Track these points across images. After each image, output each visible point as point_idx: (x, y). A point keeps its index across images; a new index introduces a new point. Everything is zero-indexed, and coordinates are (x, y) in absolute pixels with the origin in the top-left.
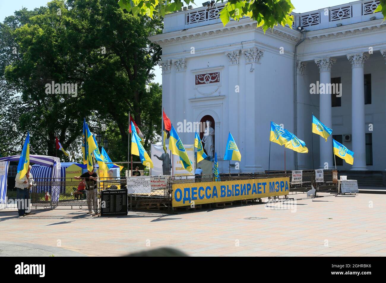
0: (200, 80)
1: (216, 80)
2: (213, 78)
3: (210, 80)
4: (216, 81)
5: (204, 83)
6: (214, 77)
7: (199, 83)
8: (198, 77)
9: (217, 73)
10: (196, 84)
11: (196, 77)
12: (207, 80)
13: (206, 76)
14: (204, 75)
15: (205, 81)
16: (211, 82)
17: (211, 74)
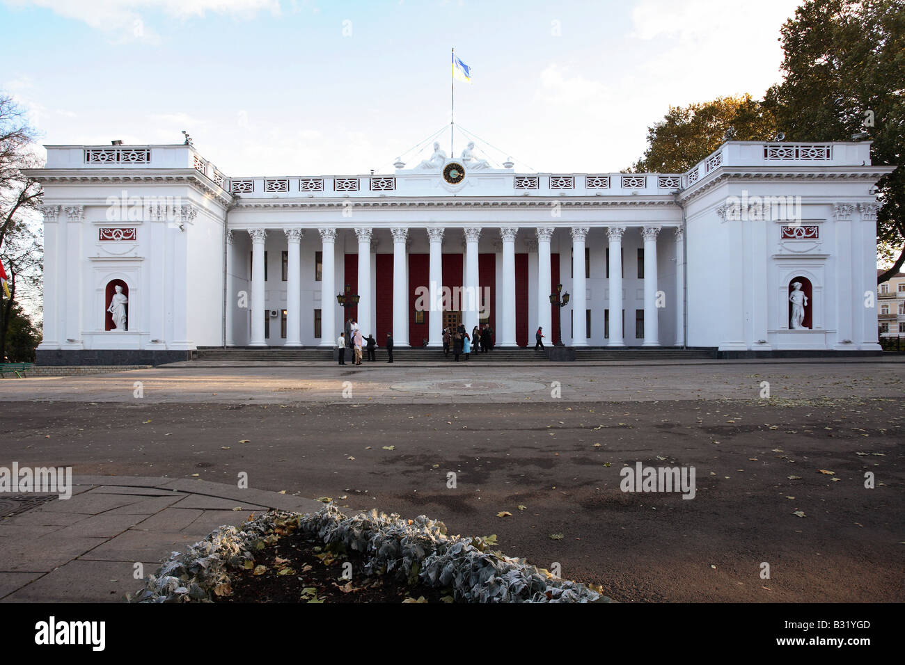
0: (107, 234)
1: (130, 237)
2: (126, 235)
3: (122, 236)
4: (132, 239)
5: (112, 239)
6: (128, 234)
7: (104, 239)
8: (104, 232)
9: (132, 229)
10: (100, 239)
11: (100, 231)
12: (118, 236)
13: (115, 231)
14: (112, 230)
15: (114, 236)
16: (123, 239)
17: (123, 230)
